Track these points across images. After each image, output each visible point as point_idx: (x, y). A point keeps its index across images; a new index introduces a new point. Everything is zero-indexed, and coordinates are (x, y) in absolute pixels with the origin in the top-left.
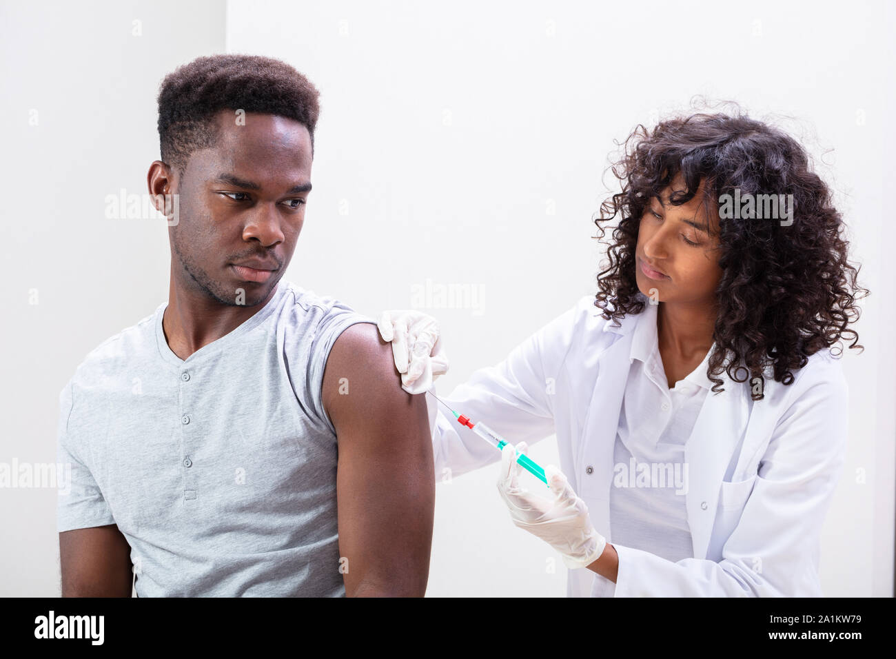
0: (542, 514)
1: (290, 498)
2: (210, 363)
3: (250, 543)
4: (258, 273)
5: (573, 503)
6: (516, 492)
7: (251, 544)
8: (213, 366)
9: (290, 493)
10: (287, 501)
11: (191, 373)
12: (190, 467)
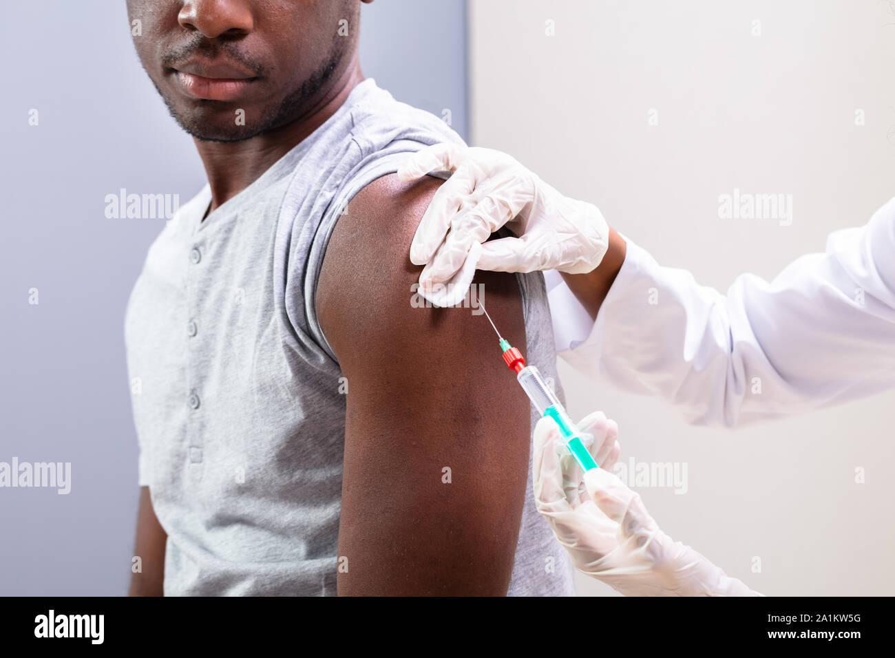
0: (599, 556)
1: (294, 479)
2: (221, 236)
3: (262, 542)
4: (212, 85)
5: (642, 544)
6: (550, 510)
7: (260, 546)
8: (226, 240)
9: (294, 470)
10: (291, 484)
11: (201, 249)
12: (197, 408)
